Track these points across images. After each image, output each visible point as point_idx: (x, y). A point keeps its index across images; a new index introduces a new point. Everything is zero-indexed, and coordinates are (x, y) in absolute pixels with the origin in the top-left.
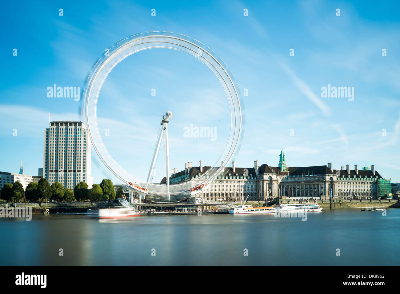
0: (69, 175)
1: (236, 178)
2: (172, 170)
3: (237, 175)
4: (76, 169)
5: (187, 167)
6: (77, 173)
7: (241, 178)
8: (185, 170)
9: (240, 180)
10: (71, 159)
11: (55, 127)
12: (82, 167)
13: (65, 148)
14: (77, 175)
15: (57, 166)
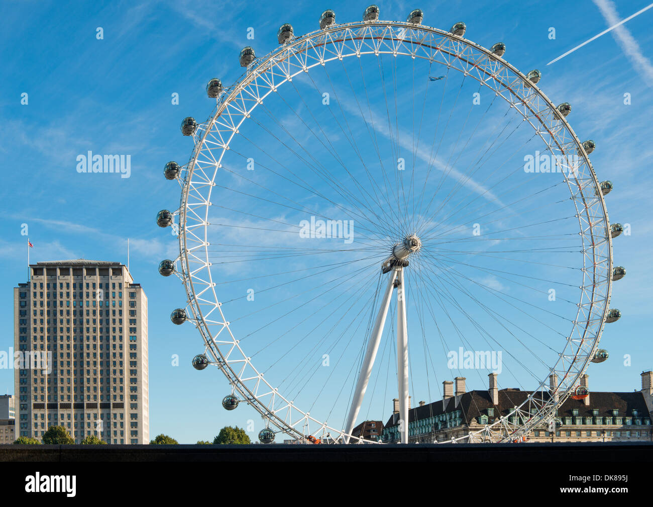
0: (89, 417)
1: (594, 423)
3: (595, 412)
4: (109, 400)
6: (113, 411)
7: (607, 421)
9: (604, 427)
10: (94, 371)
11: (44, 278)
12: (127, 392)
14: (112, 416)
15: (56, 392)
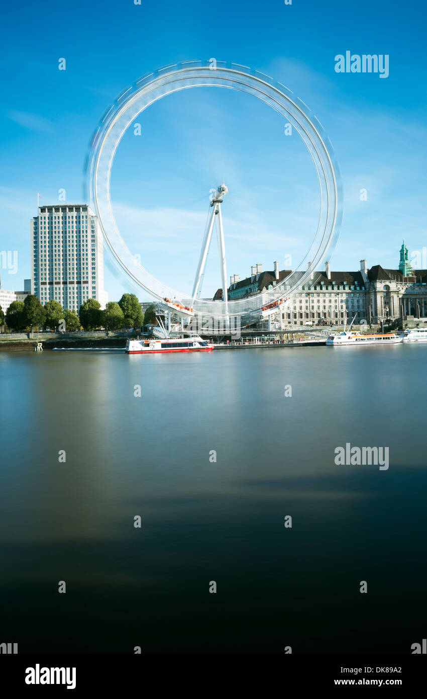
0: (70, 289)
1: (333, 289)
2: (231, 277)
3: (334, 283)
4: (81, 279)
5: (255, 273)
6: (83, 285)
7: (340, 288)
8: (251, 276)
9: (338, 291)
10: (73, 264)
11: (47, 214)
12: (90, 275)
13: (63, 247)
14: (82, 288)
15: (53, 275)
